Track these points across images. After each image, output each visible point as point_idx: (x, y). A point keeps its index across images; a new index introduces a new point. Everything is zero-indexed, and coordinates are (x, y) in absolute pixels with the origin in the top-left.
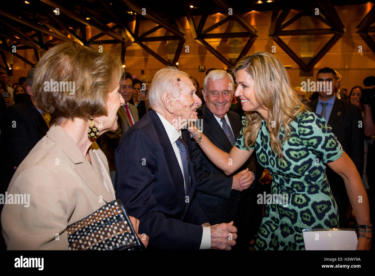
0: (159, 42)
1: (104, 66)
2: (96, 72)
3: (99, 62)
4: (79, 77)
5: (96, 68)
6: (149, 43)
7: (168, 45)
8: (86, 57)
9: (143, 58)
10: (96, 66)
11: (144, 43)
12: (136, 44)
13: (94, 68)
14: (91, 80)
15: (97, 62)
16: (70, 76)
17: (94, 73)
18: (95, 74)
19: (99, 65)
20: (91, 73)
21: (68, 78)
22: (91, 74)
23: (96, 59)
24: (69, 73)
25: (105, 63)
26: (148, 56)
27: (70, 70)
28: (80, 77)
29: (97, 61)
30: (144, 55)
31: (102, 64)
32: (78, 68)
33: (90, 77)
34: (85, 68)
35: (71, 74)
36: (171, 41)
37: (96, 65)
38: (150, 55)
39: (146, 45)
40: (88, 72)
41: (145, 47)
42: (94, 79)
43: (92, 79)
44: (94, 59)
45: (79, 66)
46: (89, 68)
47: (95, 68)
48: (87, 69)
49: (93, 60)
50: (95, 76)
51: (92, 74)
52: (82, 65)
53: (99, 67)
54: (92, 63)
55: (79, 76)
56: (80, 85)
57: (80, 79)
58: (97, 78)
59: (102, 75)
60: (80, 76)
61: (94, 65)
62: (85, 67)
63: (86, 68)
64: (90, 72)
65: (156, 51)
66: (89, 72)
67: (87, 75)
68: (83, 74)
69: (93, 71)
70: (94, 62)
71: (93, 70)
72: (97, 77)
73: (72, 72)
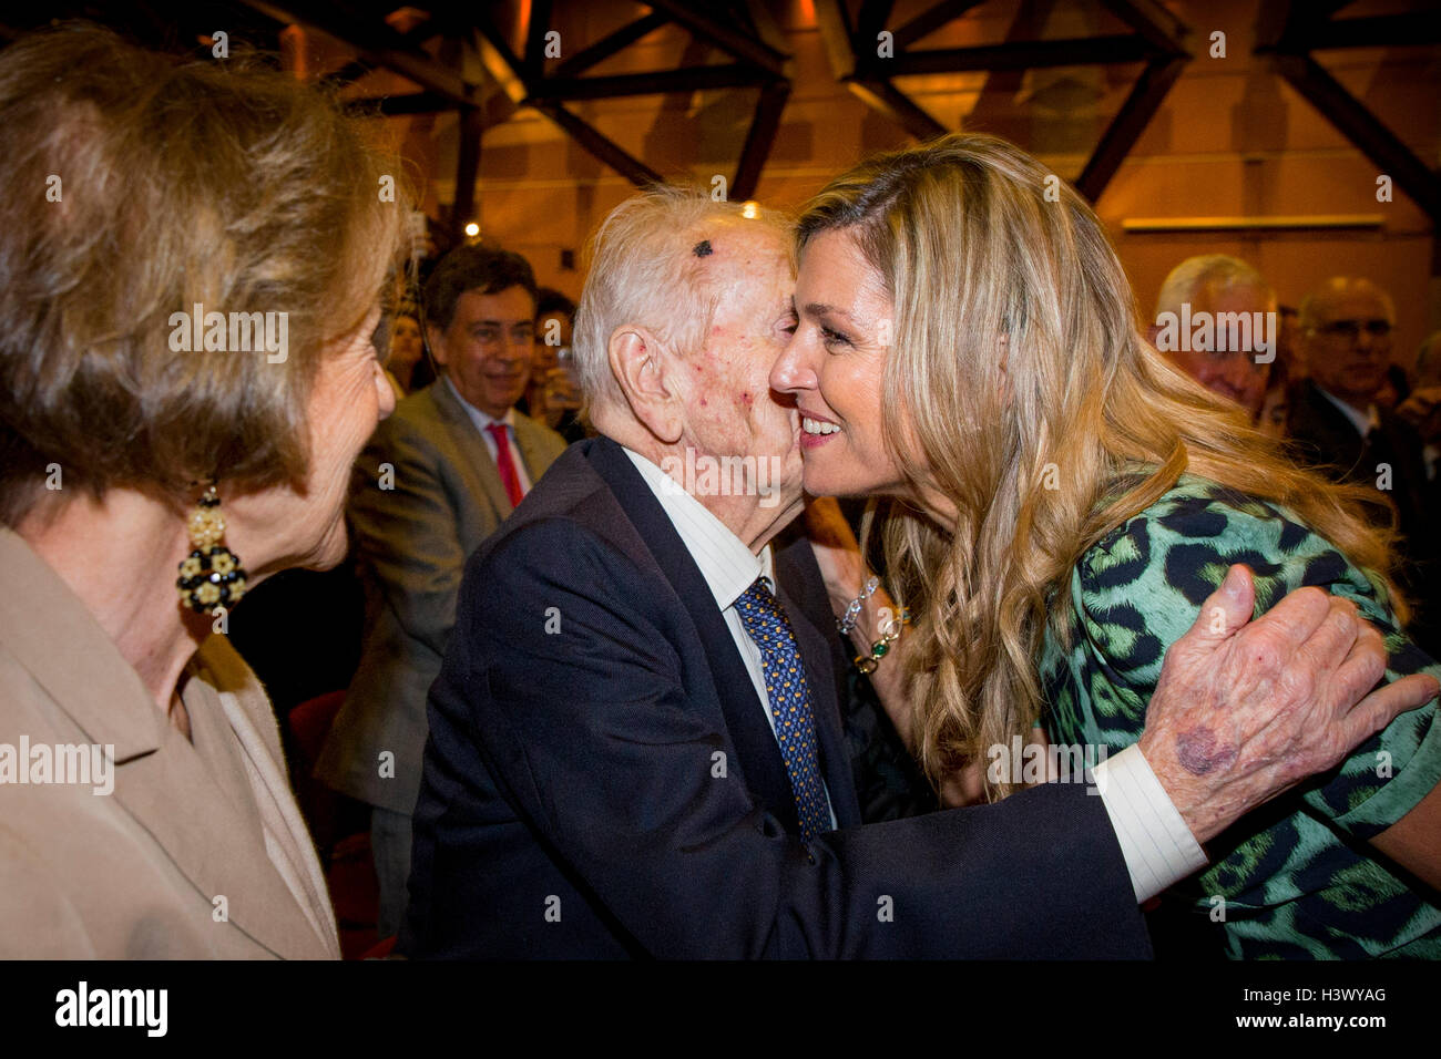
0: (654, 103)
1: (310, 187)
2: (264, 222)
3: (281, 161)
4: (161, 244)
5: (261, 194)
6: (600, 104)
7: (698, 117)
8: (201, 126)
9: (569, 184)
10: (261, 186)
11: (573, 108)
12: (533, 113)
13: (248, 194)
14: (231, 265)
15: (261, 161)
16: (105, 235)
17: (245, 225)
18: (251, 236)
19: (277, 177)
20: (234, 227)
21: (93, 248)
22: (229, 233)
23: (259, 139)
24: (101, 219)
25: (309, 166)
26: (596, 176)
27: (103, 200)
28: (168, 247)
29: (266, 151)
30: (573, 169)
31: (299, 173)
32: (155, 194)
33: (220, 247)
34: (197, 192)
35: (108, 226)
36: (715, 96)
37: (260, 179)
38: (607, 171)
39: (585, 119)
40: (213, 216)
41: (580, 131)
42: (246, 260)
43: (236, 264)
44: (252, 134)
45: (162, 179)
46: (219, 192)
47: (254, 191)
48: (208, 198)
49: (246, 148)
50: (252, 242)
51: (238, 232)
52: (180, 174)
53: (278, 188)
54: (239, 160)
55: (156, 239)
56: (159, 293)
57: (166, 254)
58: (261, 255)
59: (293, 239)
60: (166, 235)
61: (251, 178)
62: (193, 185)
63: (204, 190)
64: (227, 219)
65: (635, 148)
66: (221, 214)
67: (206, 231)
68: (185, 225)
69: (241, 215)
70: (252, 156)
71: (243, 206)
72: (267, 252)
73: (119, 212)
